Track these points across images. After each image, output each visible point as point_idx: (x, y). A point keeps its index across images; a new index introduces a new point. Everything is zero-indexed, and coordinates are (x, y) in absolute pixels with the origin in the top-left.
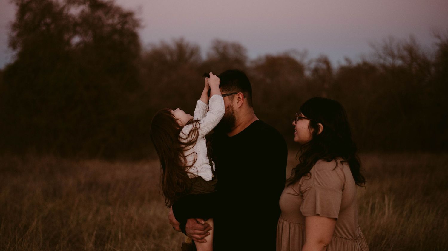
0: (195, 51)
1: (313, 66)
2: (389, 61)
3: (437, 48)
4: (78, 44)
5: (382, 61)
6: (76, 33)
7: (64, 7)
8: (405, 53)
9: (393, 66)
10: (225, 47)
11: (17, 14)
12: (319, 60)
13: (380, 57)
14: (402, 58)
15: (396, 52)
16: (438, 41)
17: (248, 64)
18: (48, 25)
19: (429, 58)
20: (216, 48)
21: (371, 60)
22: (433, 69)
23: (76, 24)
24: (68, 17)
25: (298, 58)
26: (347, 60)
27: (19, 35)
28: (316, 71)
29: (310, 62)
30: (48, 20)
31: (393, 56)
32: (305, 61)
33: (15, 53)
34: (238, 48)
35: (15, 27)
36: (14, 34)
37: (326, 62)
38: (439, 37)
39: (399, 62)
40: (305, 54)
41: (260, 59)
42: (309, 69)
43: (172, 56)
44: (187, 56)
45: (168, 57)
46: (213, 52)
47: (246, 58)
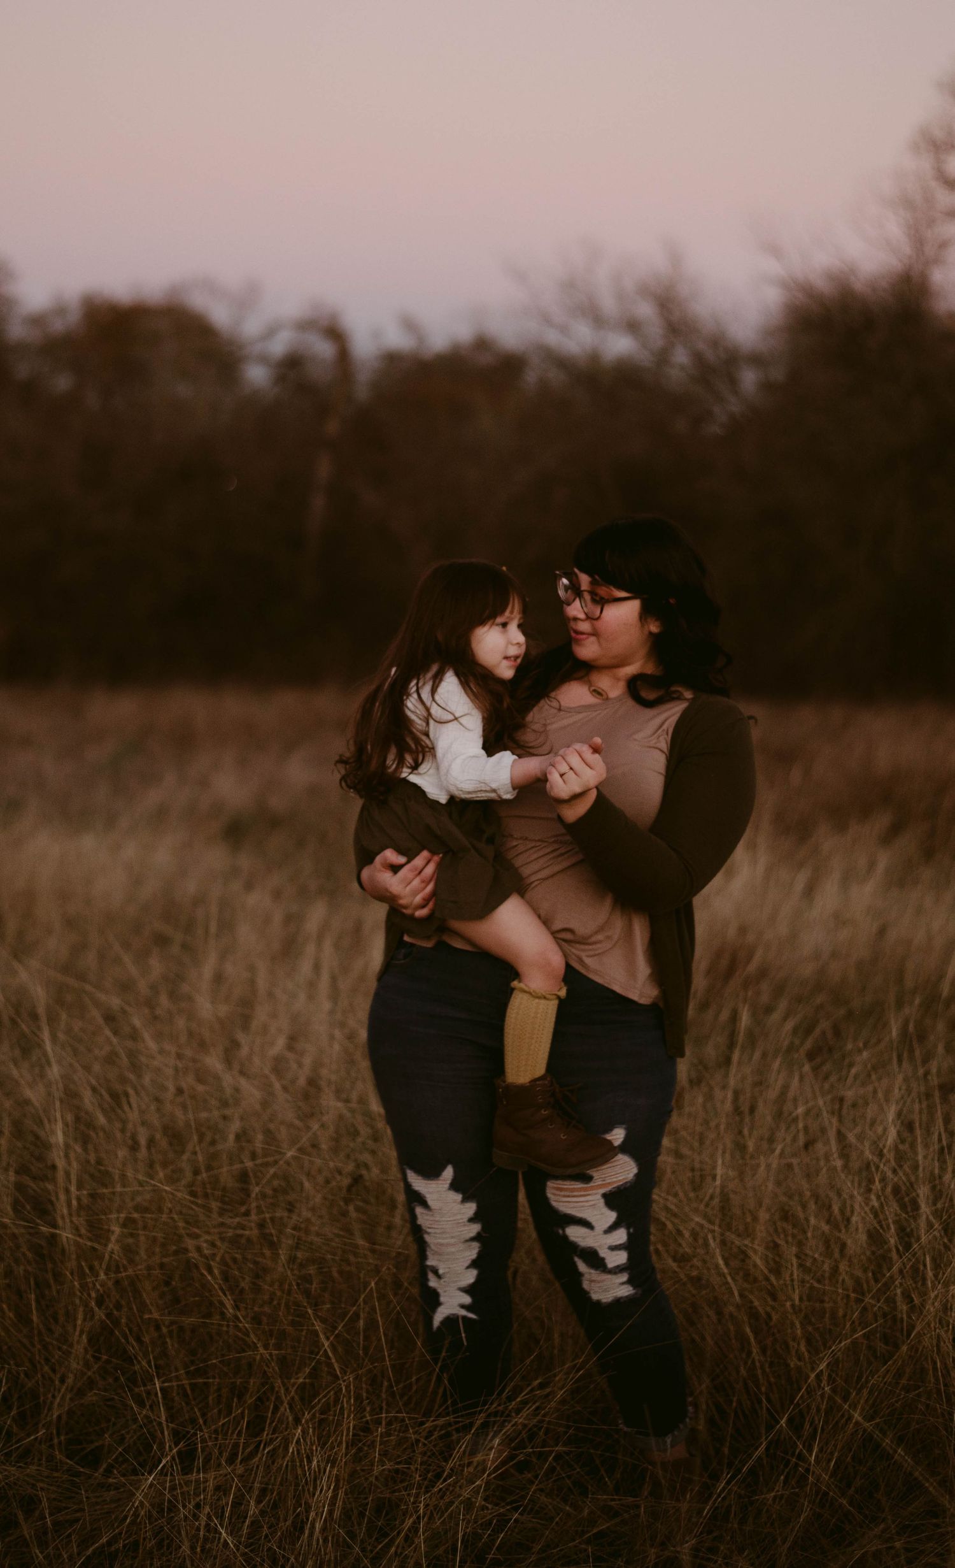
1: (279, 346)
2: (580, 336)
8: (646, 310)
9: (594, 358)
12: (306, 325)
13: (547, 320)
14: (633, 326)
15: (608, 304)
16: (773, 267)
17: (14, 331)
19: (735, 331)
21: (510, 331)
22: (749, 378)
25: (220, 315)
26: (410, 325)
28: (292, 363)
29: (271, 332)
31: (598, 320)
32: (251, 327)
37: (335, 333)
38: (775, 250)
39: (620, 344)
40: (247, 299)
41: (60, 310)
42: (263, 359)
47: (10, 303)
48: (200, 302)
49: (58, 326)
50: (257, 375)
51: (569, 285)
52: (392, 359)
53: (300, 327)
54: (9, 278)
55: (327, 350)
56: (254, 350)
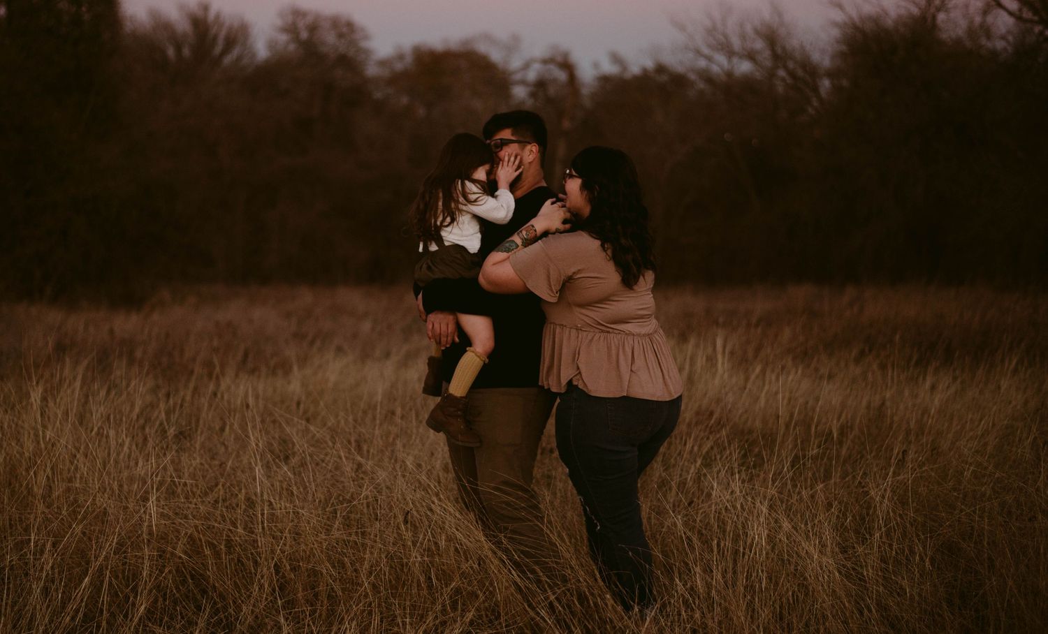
0: (237, 36)
1: (532, 75)
2: (720, 64)
3: (836, 32)
5: (702, 63)
8: (759, 45)
9: (729, 74)
10: (313, 28)
12: (548, 61)
13: (698, 52)
14: (751, 56)
15: (736, 43)
16: (838, 16)
17: (372, 70)
19: (816, 57)
20: (291, 30)
21: (677, 61)
22: (826, 84)
25: (496, 56)
26: (616, 59)
28: (541, 84)
29: (527, 66)
31: (730, 53)
32: (515, 63)
34: (345, 29)
37: (567, 66)
38: (840, 6)
39: (744, 67)
40: (514, 44)
41: (401, 57)
42: (523, 82)
43: (179, 48)
44: (218, 49)
45: (171, 52)
46: (283, 38)
47: (367, 52)
48: (482, 48)
49: (399, 66)
50: (520, 92)
51: (711, 31)
52: (605, 79)
53: (545, 62)
54: (366, 37)
55: (562, 76)
56: (518, 77)
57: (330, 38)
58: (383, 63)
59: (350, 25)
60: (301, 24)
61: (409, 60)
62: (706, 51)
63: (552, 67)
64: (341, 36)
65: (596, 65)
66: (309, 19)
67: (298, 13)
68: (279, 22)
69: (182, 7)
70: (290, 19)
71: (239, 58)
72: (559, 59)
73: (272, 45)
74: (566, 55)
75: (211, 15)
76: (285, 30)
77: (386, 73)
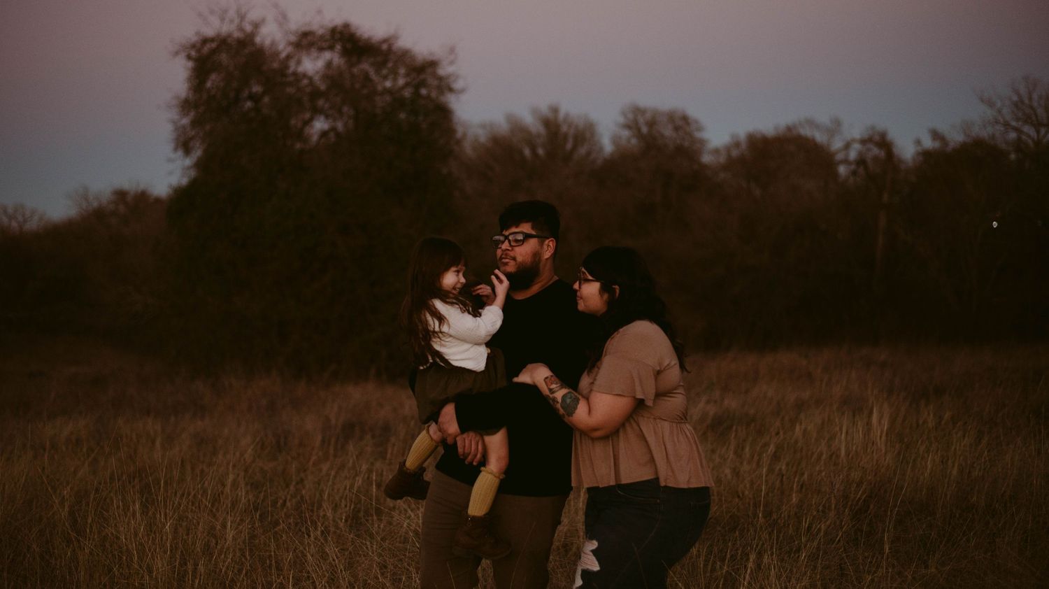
0: (585, 134)
1: (853, 155)
2: (1029, 135)
4: (324, 134)
5: (1013, 136)
6: (316, 111)
7: (288, 57)
10: (652, 124)
11: (189, 79)
12: (866, 140)
13: (1006, 124)
15: (1042, 114)
17: (706, 159)
18: (254, 98)
20: (632, 126)
23: (315, 94)
24: (298, 77)
25: (820, 137)
26: (936, 134)
27: (195, 123)
28: (861, 161)
29: (847, 146)
30: (257, 89)
32: (837, 144)
33: (188, 162)
34: (682, 122)
35: (186, 105)
36: (186, 121)
37: (883, 142)
40: (836, 127)
41: (737, 145)
42: (846, 161)
43: (533, 150)
44: (569, 146)
45: (527, 152)
46: (626, 133)
47: (702, 142)
48: (806, 132)
49: (735, 153)
50: (843, 171)
51: (1018, 105)
52: (927, 155)
53: (863, 142)
54: (700, 129)
55: (881, 153)
56: (840, 157)
57: (668, 132)
58: (716, 151)
59: (685, 119)
60: (641, 120)
61: (744, 146)
62: (1014, 123)
63: (871, 146)
64: (677, 129)
65: (918, 142)
66: (648, 116)
67: (638, 111)
68: (621, 120)
69: (535, 111)
70: (631, 116)
71: (589, 154)
72: (877, 138)
73: (615, 140)
74: (883, 135)
75: (561, 115)
76: (628, 127)
77: (722, 159)
